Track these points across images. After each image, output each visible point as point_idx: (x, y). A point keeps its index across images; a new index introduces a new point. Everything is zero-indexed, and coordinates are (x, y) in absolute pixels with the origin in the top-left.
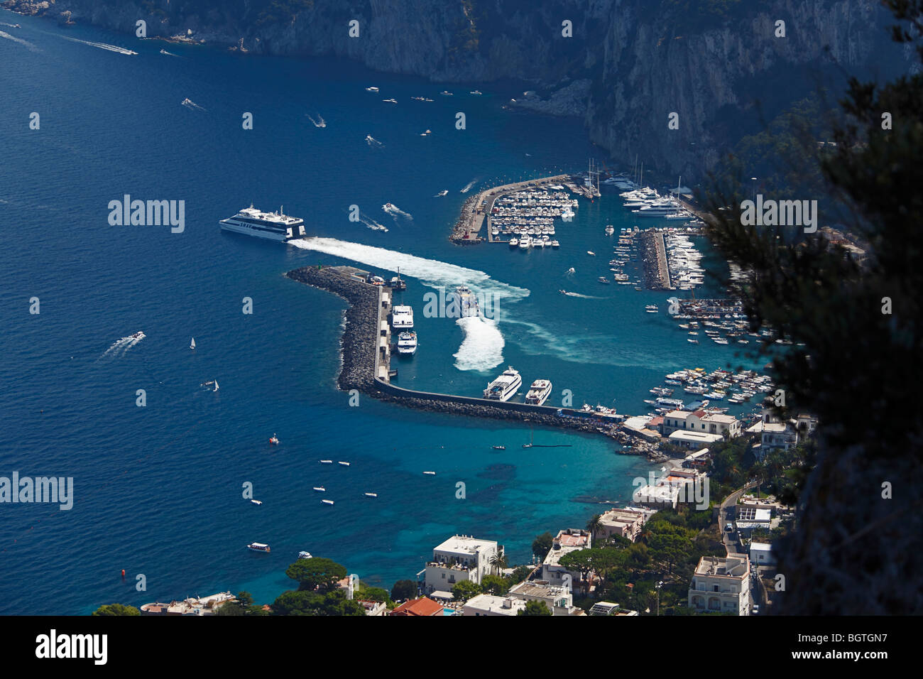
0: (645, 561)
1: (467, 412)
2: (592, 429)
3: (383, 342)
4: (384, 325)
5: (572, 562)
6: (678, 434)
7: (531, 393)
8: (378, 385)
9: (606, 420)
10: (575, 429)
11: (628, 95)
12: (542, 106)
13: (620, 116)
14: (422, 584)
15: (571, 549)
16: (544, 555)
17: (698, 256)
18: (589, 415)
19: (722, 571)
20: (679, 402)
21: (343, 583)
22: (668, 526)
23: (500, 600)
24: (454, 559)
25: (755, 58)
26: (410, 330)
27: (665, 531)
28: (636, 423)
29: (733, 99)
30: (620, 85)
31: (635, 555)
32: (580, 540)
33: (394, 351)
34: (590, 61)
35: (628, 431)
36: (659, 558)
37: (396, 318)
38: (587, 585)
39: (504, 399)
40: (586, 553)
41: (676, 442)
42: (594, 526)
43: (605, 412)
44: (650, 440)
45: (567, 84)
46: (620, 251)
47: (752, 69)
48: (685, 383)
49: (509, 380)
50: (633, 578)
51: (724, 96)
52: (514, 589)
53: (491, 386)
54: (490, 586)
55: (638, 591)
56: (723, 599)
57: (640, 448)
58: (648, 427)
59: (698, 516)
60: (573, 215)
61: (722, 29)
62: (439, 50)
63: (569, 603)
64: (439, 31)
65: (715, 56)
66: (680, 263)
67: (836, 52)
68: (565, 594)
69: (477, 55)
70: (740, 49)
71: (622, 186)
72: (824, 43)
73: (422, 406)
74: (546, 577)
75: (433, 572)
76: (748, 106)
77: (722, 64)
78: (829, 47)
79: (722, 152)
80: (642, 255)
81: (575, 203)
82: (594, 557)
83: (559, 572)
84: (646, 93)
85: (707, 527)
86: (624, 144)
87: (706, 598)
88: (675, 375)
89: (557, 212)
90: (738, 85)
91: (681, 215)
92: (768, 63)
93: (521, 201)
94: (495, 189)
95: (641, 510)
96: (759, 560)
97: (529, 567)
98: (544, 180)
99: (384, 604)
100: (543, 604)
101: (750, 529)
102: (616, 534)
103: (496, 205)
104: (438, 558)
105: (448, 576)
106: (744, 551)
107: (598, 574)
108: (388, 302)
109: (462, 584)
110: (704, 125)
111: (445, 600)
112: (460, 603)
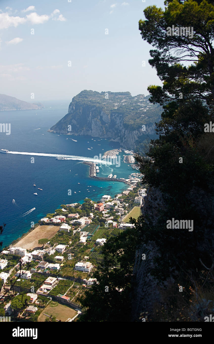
0: (129, 197)
1: (106, 180)
2: (122, 181)
3: (95, 171)
4: (95, 169)
5: (120, 198)
6: (132, 181)
7: (114, 177)
8: (94, 177)
9: (123, 180)
10: (119, 181)
11: (125, 139)
12: (114, 141)
13: (124, 141)
14: (101, 201)
15: (119, 196)
16: (116, 197)
17: (134, 159)
18: (121, 179)
19: (138, 198)
20: (132, 177)
21: (91, 202)
22: (132, 193)
23: (111, 203)
24: (105, 198)
25: (140, 134)
26: (98, 169)
27: (131, 194)
28: (127, 180)
29: (138, 139)
30: (124, 138)
31: (127, 197)
32: (121, 195)
33: (96, 172)
34: (120, 135)
35: (126, 181)
36: (130, 197)
37: (96, 168)
38: (122, 201)
39: (110, 178)
40: (121, 197)
41: (132, 182)
42: (122, 193)
43: (123, 179)
44: (129, 182)
45: (117, 138)
46: (124, 158)
47: (140, 135)
48: (133, 175)
49: (111, 175)
50: (127, 200)
51: (137, 139)
52: (112, 201)
53: (109, 176)
54: (109, 201)
55: (128, 201)
56: (139, 202)
57: (128, 183)
58: (129, 181)
59: (135, 192)
60: (118, 154)
61: (136, 130)
62: (101, 134)
63: (119, 203)
64: (101, 132)
65: (135, 134)
66: (132, 160)
67: (150, 133)
68: (119, 202)
69: (106, 135)
70: (138, 133)
71: (124, 150)
72: (149, 132)
73: (100, 179)
74: (116, 200)
75: (102, 200)
76: (140, 140)
77: (136, 135)
78: (149, 133)
79: (137, 146)
80: (127, 159)
81: (119, 153)
82: (122, 197)
83: (118, 199)
84: (127, 138)
85: (136, 193)
86: (124, 145)
87: (137, 202)
88: (132, 174)
89: (116, 154)
90: (138, 137)
91: (132, 154)
92: (142, 135)
93: (112, 153)
94: (108, 151)
95: (128, 191)
96: (143, 197)
97: (114, 199)
98: (114, 150)
99: (96, 204)
100: (116, 203)
101: (142, 193)
102: (125, 194)
103: (109, 153)
104: (103, 198)
105: (104, 200)
106: (141, 196)
107: (123, 199)
108: (95, 166)
109: (106, 201)
110: (134, 142)
111: (104, 203)
112: (106, 203)
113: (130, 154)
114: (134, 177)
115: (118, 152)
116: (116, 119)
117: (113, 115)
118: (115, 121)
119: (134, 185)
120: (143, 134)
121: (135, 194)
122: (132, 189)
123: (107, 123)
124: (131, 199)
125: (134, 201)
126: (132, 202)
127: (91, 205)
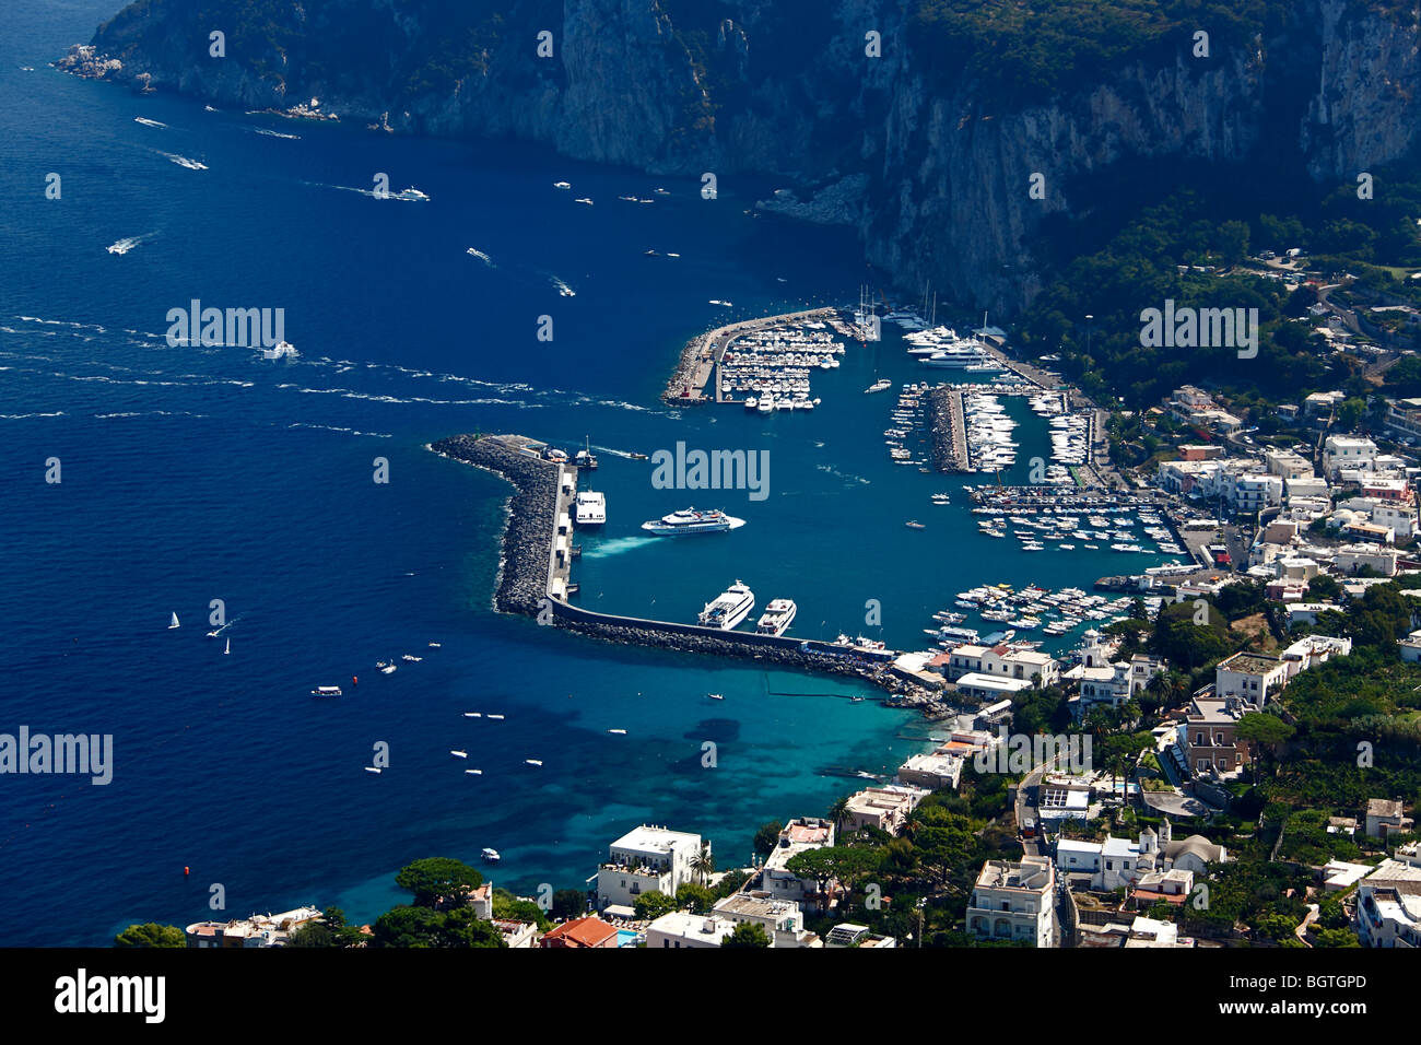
0: (910, 864)
1: (675, 646)
2: (852, 670)
3: (561, 543)
4: (563, 520)
6: (970, 679)
7: (765, 618)
9: (870, 657)
10: (823, 670)
11: (917, 198)
12: (799, 210)
13: (907, 227)
14: (593, 894)
15: (804, 847)
16: (767, 852)
17: (1009, 424)
18: (847, 650)
19: (1014, 881)
20: (972, 633)
21: (478, 895)
22: (944, 814)
23: (699, 921)
24: (639, 860)
25: (1094, 146)
27: (939, 823)
28: (911, 662)
30: (907, 182)
31: (896, 856)
32: (818, 833)
34: (868, 147)
35: (900, 674)
36: (929, 860)
37: (581, 510)
38: (825, 898)
39: (727, 626)
40: (826, 852)
41: (966, 690)
42: (839, 814)
43: (869, 646)
44: (930, 687)
45: (835, 180)
46: (900, 416)
47: (1089, 162)
49: (737, 599)
52: (721, 904)
53: (709, 608)
54: (689, 898)
55: (898, 907)
56: (1014, 922)
57: (916, 698)
58: (928, 668)
59: (987, 800)
60: (836, 364)
61: (1049, 107)
62: (659, 130)
63: (798, 926)
64: (658, 103)
65: (1038, 144)
67: (1206, 141)
68: (793, 913)
69: (712, 140)
70: (1073, 135)
71: (907, 324)
72: (1189, 128)
73: (611, 636)
74: (767, 886)
75: (609, 877)
76: (1082, 215)
77: (1047, 155)
78: (1196, 134)
79: (1046, 279)
80: (930, 423)
81: (841, 348)
82: (837, 859)
83: (786, 881)
84: (942, 195)
85: (998, 814)
86: (911, 266)
87: (992, 922)
88: (970, 595)
89: (814, 361)
90: (1072, 184)
91: (987, 366)
92: (1111, 155)
93: (764, 344)
94: (730, 328)
95: (909, 791)
96: (1069, 865)
97: (746, 871)
98: (800, 314)
99: (534, 927)
100: (760, 926)
101: (1057, 821)
102: (870, 826)
103: (730, 349)
104: (616, 858)
105: (630, 885)
106: (1049, 850)
107: (842, 883)
108: (572, 486)
109: (648, 896)
110: (1023, 240)
111: (624, 918)
112: (645, 923)
113: (962, 371)
114: (987, 627)
115: (838, 338)
119: (980, 725)
120: (1121, 145)
121: (980, 828)
122: (952, 770)
123: (731, 11)
124: (935, 882)
125: (961, 913)
126: (937, 920)
127: (475, 932)
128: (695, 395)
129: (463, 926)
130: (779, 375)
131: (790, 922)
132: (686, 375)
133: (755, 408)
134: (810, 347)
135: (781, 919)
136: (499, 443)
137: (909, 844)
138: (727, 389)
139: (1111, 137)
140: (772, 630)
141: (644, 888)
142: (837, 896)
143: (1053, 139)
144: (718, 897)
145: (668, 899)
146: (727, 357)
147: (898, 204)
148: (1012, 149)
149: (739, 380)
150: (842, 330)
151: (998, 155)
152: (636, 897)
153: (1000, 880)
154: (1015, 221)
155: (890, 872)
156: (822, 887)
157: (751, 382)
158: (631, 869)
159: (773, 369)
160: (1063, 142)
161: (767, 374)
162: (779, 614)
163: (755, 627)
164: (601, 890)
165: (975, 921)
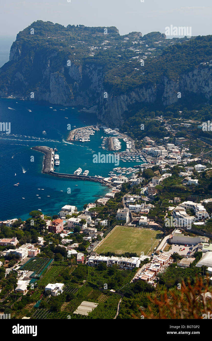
0: (107, 210)
1: (70, 178)
2: (98, 181)
3: (52, 163)
4: (53, 159)
5: (92, 210)
6: (115, 182)
7: (84, 173)
8: (51, 172)
9: (100, 179)
10: (93, 181)
11: (105, 109)
12: (87, 111)
13: (104, 113)
14: (59, 215)
15: (91, 207)
16: (85, 208)
17: (120, 143)
18: (96, 178)
19: (123, 211)
20: (115, 175)
21: (42, 216)
22: (112, 202)
23: (76, 219)
24: (66, 210)
25: (132, 101)
26: (58, 160)
27: (111, 203)
28: (106, 179)
29: (127, 110)
30: (103, 107)
31: (105, 208)
32: (93, 205)
33: (55, 165)
34: (97, 101)
35: (105, 181)
36: (110, 209)
37: (55, 157)
38: (94, 215)
39: (78, 175)
40: (94, 208)
41: (115, 183)
42: (96, 202)
43: (100, 177)
44: (109, 183)
45: (92, 106)
46: (104, 142)
47: (131, 103)
48: (117, 170)
49: (79, 170)
50: (104, 213)
51: (125, 109)
52: (79, 216)
53: (75, 172)
54: (74, 216)
55: (105, 216)
56: (123, 217)
57: (107, 185)
58: (109, 180)
59: (119, 200)
60: (93, 134)
61: (124, 95)
62: (65, 99)
63: (91, 219)
64: (65, 95)
65: (123, 100)
66: (116, 144)
67: (148, 100)
68: (90, 217)
69: (73, 100)
70: (128, 99)
71: (104, 128)
72: (146, 98)
73: (60, 176)
74: (86, 213)
75: (61, 213)
76: (130, 111)
77: (125, 102)
78: (147, 99)
79: (125, 121)
80: (108, 143)
81: (94, 132)
82: (96, 209)
83: (88, 213)
84: (109, 108)
85: (120, 202)
86: (104, 119)
87: (120, 217)
88: (115, 169)
89: (90, 134)
90: (128, 106)
91: (116, 134)
92: (134, 102)
93: (82, 131)
94: (77, 129)
95: (107, 199)
96: (131, 209)
97: (82, 211)
98: (88, 127)
99: (50, 220)
100: (85, 219)
101: (129, 202)
102: (101, 204)
103: (77, 132)
104: (63, 210)
105: (65, 214)
106: (128, 207)
107: (97, 213)
108: (54, 154)
109: (68, 215)
110: (121, 115)
111: (64, 219)
112: (67, 219)
113: (113, 135)
114: (118, 174)
115: (94, 130)
116: (91, 74)
117: (87, 68)
118: (90, 77)
119: (117, 188)
120: (136, 100)
121: (117, 204)
122: (113, 195)
123: (76, 81)
124: (111, 212)
125: (115, 216)
126: (111, 218)
127: (42, 222)
128: (72, 139)
129: (40, 221)
130: (85, 136)
131: (89, 219)
132: (71, 136)
133: (81, 141)
134: (90, 132)
135: (88, 218)
136: (42, 147)
137: (107, 206)
138: (77, 138)
139: (134, 99)
140: (85, 175)
141: (67, 214)
142: (96, 215)
143: (125, 100)
144: (78, 215)
145: (71, 216)
146: (77, 134)
147: (102, 110)
148: (119, 101)
149: (79, 137)
150: (94, 129)
151: (117, 102)
152: (66, 216)
153: (121, 211)
154: (120, 112)
155: (104, 211)
156: (94, 213)
157: (81, 137)
158: (65, 212)
159: (84, 135)
160: (127, 100)
161: (82, 136)
162: (86, 172)
163: (82, 175)
164: (60, 215)
165: (117, 217)
